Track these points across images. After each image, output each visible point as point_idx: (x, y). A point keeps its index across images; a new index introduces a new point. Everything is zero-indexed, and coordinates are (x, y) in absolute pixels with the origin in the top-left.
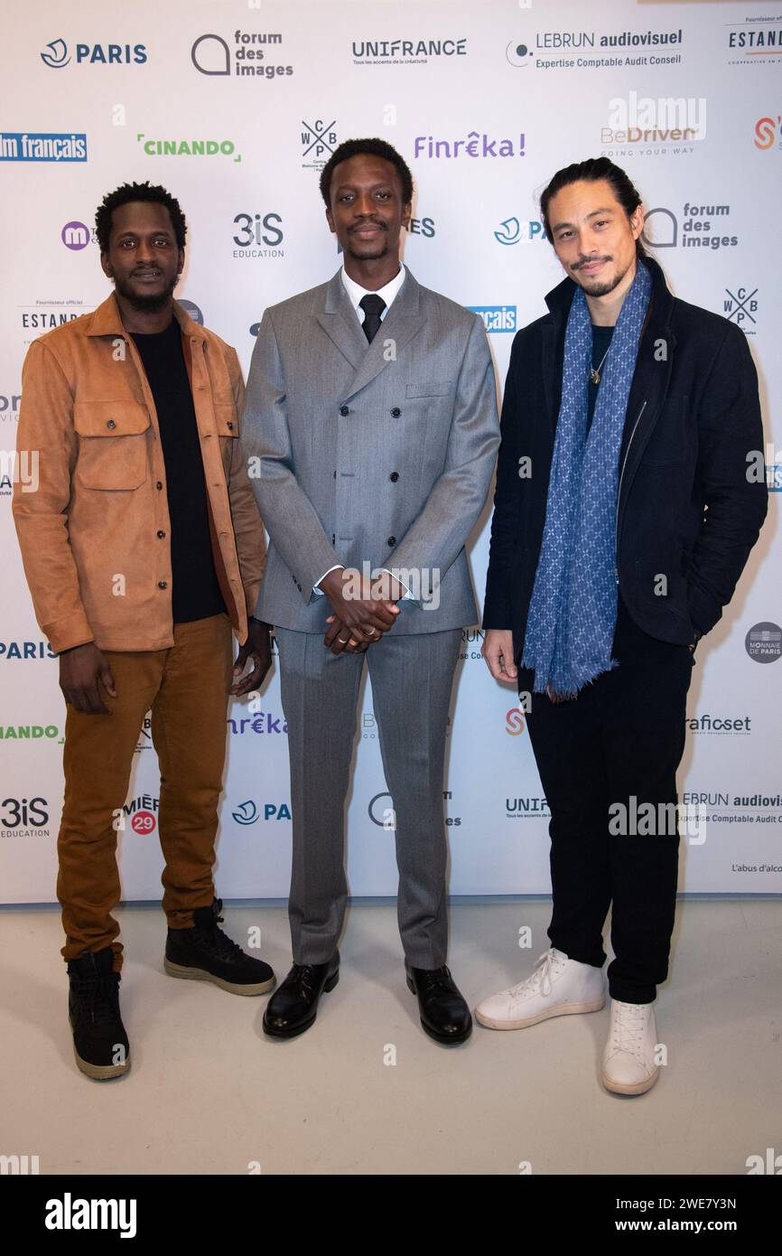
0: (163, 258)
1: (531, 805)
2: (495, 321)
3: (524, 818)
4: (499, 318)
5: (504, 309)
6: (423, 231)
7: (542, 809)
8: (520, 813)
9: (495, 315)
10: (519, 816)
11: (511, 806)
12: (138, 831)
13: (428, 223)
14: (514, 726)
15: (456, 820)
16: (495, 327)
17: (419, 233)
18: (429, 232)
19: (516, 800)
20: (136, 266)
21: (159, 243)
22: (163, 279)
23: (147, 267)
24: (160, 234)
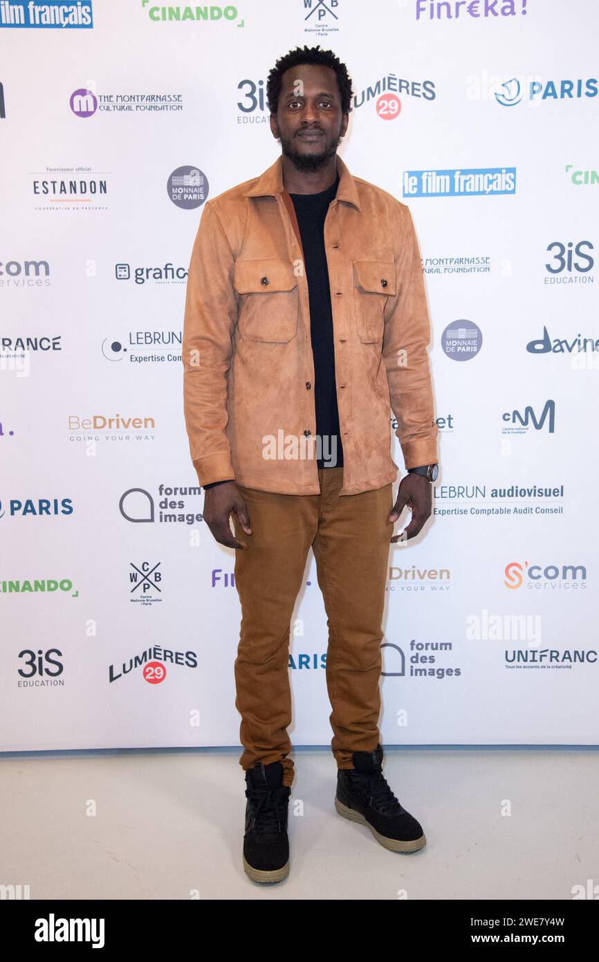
0: (325, 120)
1: (530, 656)
2: (495, 183)
3: (523, 669)
4: (499, 180)
5: (504, 171)
6: (424, 94)
7: (541, 661)
8: (519, 664)
9: (495, 177)
10: (518, 667)
11: (510, 658)
12: (149, 681)
13: (428, 86)
14: (512, 580)
15: (456, 670)
16: (495, 189)
17: (420, 96)
18: (429, 95)
19: (514, 652)
20: (300, 126)
21: (324, 105)
22: (324, 139)
23: (310, 127)
24: (326, 95)
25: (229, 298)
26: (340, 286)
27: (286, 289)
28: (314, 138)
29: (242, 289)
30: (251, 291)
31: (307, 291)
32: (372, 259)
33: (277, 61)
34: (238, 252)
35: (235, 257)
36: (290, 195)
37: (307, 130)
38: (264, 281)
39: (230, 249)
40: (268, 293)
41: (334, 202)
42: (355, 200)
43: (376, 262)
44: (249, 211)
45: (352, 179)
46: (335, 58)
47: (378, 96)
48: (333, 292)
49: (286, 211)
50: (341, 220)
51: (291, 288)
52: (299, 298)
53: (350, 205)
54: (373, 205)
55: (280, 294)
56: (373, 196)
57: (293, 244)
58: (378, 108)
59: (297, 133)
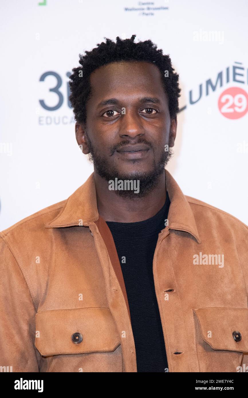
20: (118, 140)
21: (147, 112)
22: (150, 155)
23: (133, 141)
24: (149, 100)
25: (29, 362)
26: (178, 342)
27: (107, 349)
28: (138, 155)
29: (46, 350)
30: (59, 352)
31: (133, 350)
32: (218, 304)
33: (80, 56)
34: (41, 300)
35: (36, 305)
36: (108, 223)
37: (129, 145)
38: (76, 338)
39: (30, 295)
40: (82, 354)
41: (164, 233)
42: (192, 228)
43: (224, 309)
44: (54, 244)
45: (186, 200)
46: (157, 49)
47: (219, 90)
48: (170, 351)
49: (104, 244)
50: (175, 253)
51: (112, 348)
52: (123, 360)
53: (184, 234)
54: (215, 233)
55: (98, 355)
56: (214, 221)
57: (114, 288)
58: (221, 105)
59: (116, 149)
